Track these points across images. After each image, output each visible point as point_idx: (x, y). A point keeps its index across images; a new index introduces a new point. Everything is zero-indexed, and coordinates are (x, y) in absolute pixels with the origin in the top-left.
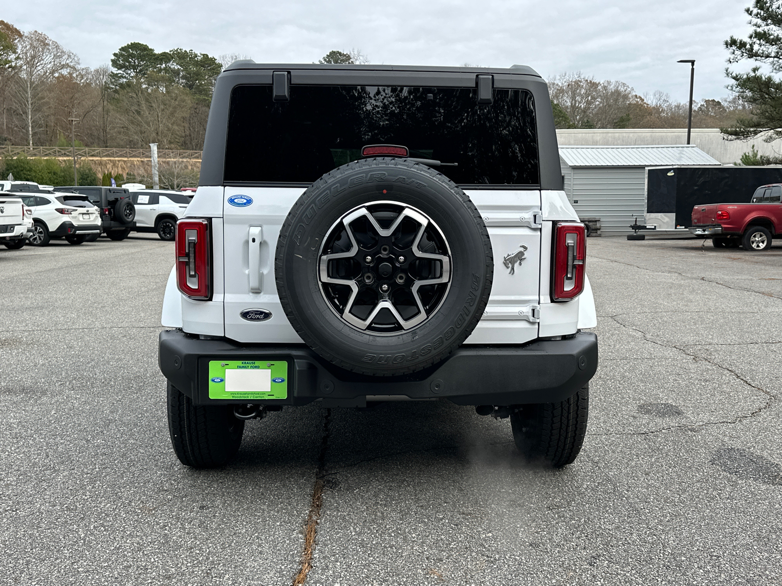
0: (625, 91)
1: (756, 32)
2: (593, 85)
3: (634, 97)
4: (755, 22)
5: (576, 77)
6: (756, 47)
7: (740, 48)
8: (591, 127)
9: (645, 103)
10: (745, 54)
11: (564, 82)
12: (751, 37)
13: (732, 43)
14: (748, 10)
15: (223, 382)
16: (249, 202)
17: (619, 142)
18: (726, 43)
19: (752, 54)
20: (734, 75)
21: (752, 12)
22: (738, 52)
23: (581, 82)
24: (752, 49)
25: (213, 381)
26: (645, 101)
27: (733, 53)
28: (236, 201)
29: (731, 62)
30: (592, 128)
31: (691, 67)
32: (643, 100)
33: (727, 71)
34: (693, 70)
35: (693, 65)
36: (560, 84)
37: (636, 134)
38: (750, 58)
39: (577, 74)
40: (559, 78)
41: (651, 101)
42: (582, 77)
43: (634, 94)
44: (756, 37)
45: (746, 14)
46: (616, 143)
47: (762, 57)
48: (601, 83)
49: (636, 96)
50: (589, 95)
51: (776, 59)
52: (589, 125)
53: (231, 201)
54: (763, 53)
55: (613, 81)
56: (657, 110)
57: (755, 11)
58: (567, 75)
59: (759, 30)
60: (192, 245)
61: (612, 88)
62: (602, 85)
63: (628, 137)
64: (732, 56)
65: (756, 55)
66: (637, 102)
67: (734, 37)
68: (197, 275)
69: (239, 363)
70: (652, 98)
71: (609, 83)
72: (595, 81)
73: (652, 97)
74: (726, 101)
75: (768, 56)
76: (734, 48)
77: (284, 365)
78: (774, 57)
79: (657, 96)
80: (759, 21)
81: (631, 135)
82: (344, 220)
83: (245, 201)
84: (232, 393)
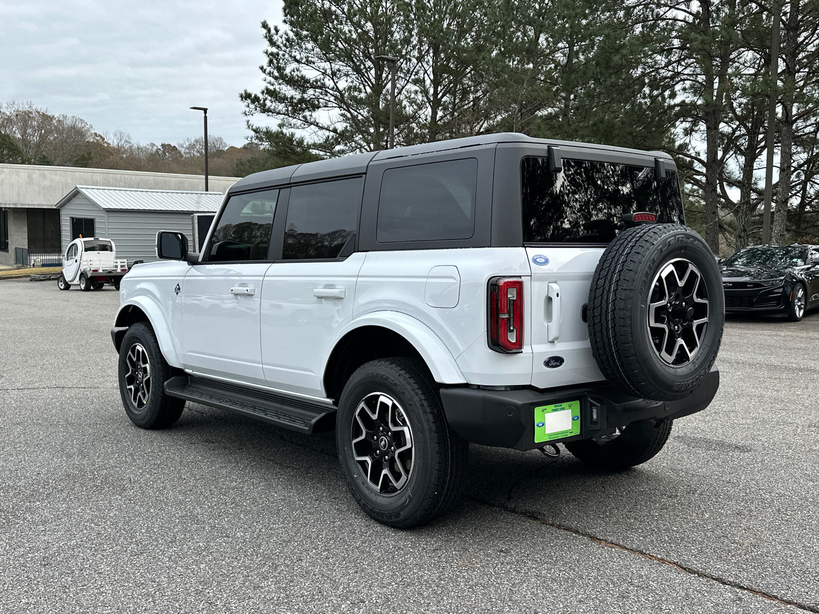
0: (83, 127)
1: (267, 89)
2: (46, 118)
3: (94, 135)
4: (269, 80)
5: (27, 107)
6: (268, 103)
7: (253, 102)
8: (48, 164)
9: (106, 142)
10: (258, 108)
11: (12, 112)
12: (263, 93)
13: (246, 96)
14: (262, 68)
15: (543, 427)
16: (547, 261)
17: (121, 184)
18: (241, 96)
19: (265, 110)
20: (254, 127)
21: (265, 70)
22: (252, 106)
23: (31, 113)
24: (265, 105)
25: (538, 426)
26: (106, 141)
27: (248, 106)
28: (538, 260)
29: (246, 115)
30: (50, 165)
31: (204, 115)
32: (103, 139)
33: (248, 123)
34: (206, 118)
35: (205, 112)
36: (8, 113)
37: (138, 177)
38: (262, 112)
39: (27, 104)
40: (6, 106)
41: (112, 141)
42: (34, 107)
43: (93, 131)
44: (267, 93)
45: (261, 71)
46: (117, 185)
47: (273, 113)
48: (55, 117)
49: (96, 134)
50: (43, 128)
51: (287, 117)
52: (45, 161)
53: (535, 261)
54: (274, 110)
55: (69, 115)
56: (118, 151)
57: (268, 69)
58: (16, 103)
59: (271, 88)
60: (512, 302)
61: (69, 122)
62: (57, 119)
63: (131, 179)
64: (247, 109)
65: (269, 110)
66: (98, 140)
67: (248, 92)
68: (515, 330)
69: (552, 407)
70: (112, 138)
71: (65, 117)
72: (49, 114)
73: (112, 136)
74: (182, 147)
75: (279, 113)
76: (249, 101)
77: (576, 404)
78: (284, 114)
79: (118, 136)
80: (273, 80)
81: (133, 177)
82: (662, 275)
83: (544, 261)
84: (550, 435)
